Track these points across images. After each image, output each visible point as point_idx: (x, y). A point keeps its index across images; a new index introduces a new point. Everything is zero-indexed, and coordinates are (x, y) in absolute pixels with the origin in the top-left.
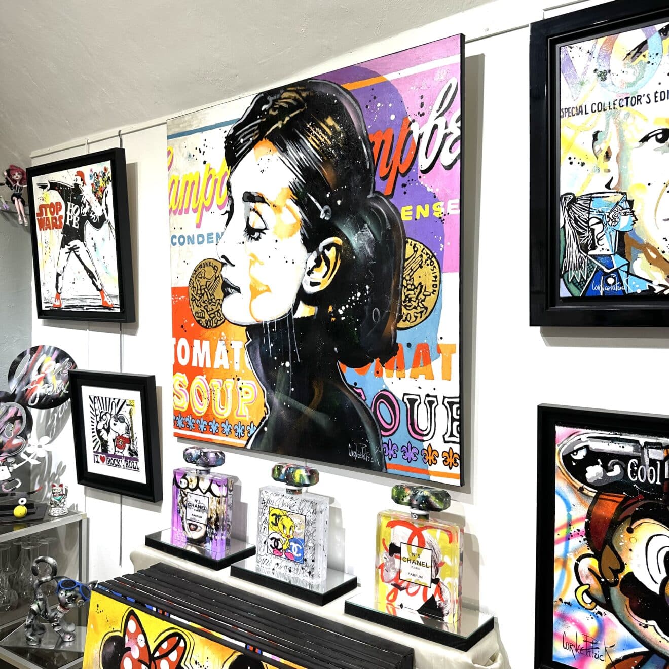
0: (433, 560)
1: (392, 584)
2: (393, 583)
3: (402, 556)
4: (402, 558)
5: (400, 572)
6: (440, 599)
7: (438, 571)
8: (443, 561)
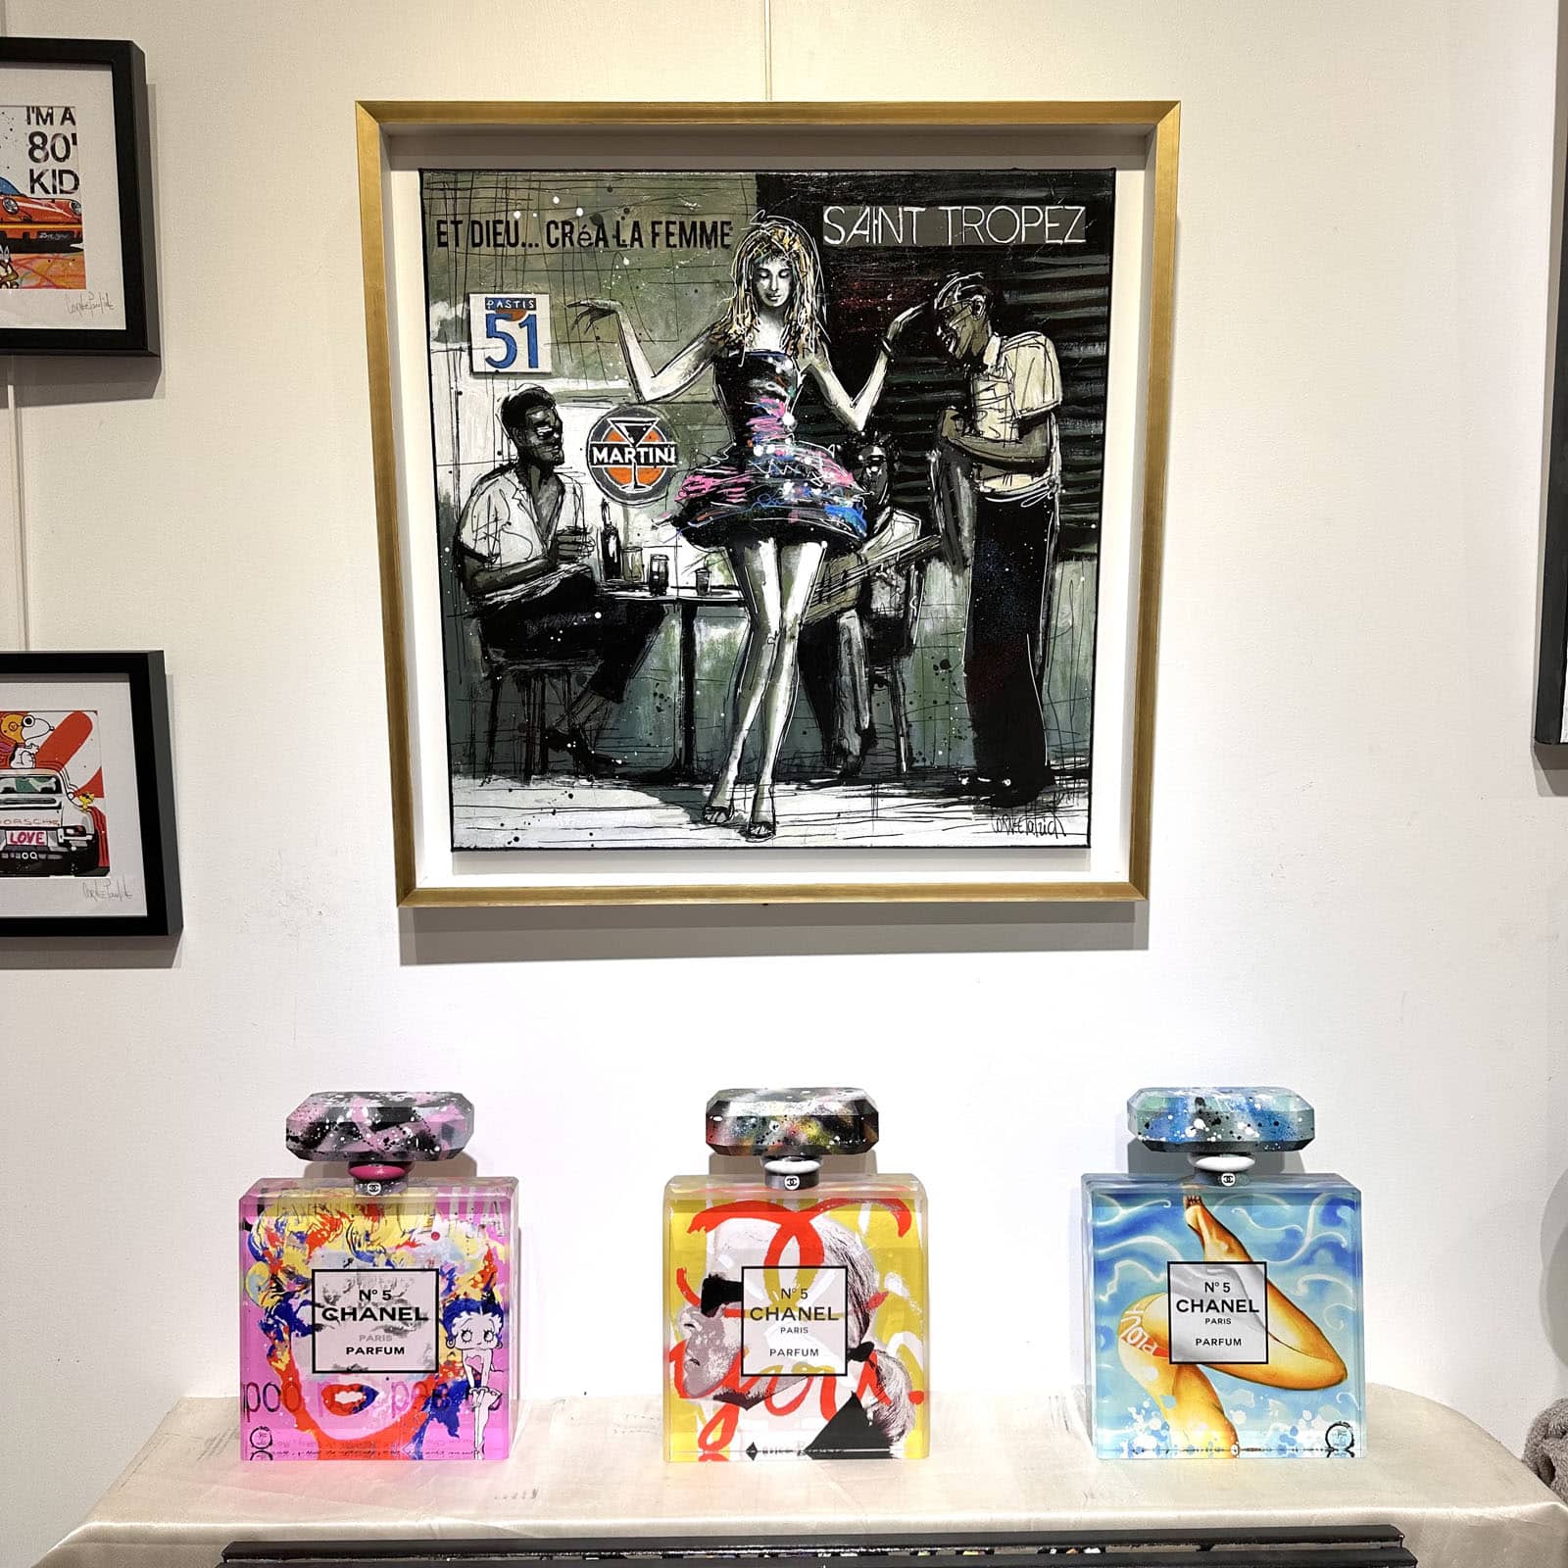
0: (851, 1294)
1: (716, 1398)
2: (719, 1391)
3: (748, 1307)
4: (747, 1314)
5: (742, 1352)
6: (876, 1400)
7: (867, 1323)
8: (881, 1291)
